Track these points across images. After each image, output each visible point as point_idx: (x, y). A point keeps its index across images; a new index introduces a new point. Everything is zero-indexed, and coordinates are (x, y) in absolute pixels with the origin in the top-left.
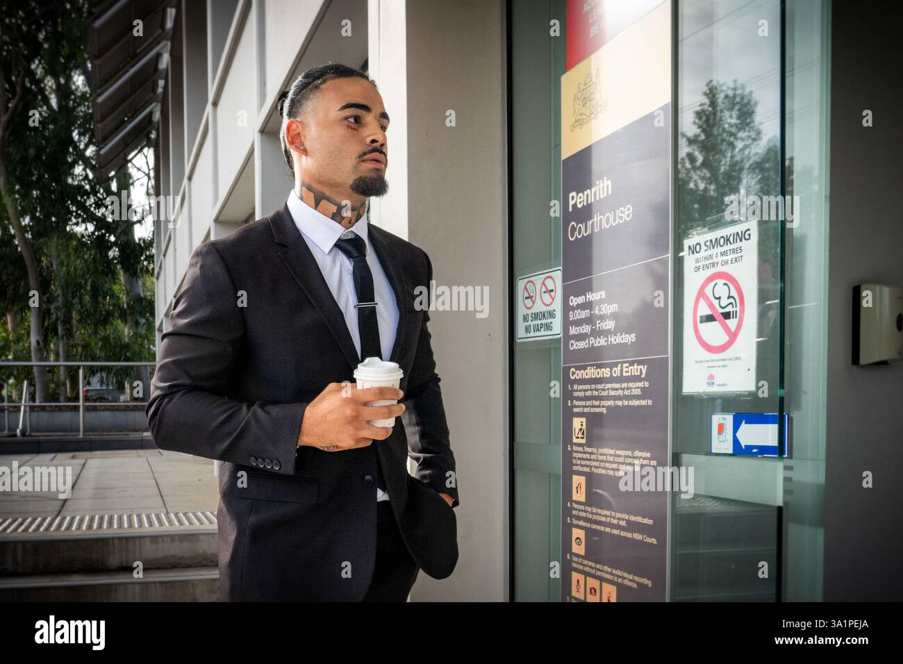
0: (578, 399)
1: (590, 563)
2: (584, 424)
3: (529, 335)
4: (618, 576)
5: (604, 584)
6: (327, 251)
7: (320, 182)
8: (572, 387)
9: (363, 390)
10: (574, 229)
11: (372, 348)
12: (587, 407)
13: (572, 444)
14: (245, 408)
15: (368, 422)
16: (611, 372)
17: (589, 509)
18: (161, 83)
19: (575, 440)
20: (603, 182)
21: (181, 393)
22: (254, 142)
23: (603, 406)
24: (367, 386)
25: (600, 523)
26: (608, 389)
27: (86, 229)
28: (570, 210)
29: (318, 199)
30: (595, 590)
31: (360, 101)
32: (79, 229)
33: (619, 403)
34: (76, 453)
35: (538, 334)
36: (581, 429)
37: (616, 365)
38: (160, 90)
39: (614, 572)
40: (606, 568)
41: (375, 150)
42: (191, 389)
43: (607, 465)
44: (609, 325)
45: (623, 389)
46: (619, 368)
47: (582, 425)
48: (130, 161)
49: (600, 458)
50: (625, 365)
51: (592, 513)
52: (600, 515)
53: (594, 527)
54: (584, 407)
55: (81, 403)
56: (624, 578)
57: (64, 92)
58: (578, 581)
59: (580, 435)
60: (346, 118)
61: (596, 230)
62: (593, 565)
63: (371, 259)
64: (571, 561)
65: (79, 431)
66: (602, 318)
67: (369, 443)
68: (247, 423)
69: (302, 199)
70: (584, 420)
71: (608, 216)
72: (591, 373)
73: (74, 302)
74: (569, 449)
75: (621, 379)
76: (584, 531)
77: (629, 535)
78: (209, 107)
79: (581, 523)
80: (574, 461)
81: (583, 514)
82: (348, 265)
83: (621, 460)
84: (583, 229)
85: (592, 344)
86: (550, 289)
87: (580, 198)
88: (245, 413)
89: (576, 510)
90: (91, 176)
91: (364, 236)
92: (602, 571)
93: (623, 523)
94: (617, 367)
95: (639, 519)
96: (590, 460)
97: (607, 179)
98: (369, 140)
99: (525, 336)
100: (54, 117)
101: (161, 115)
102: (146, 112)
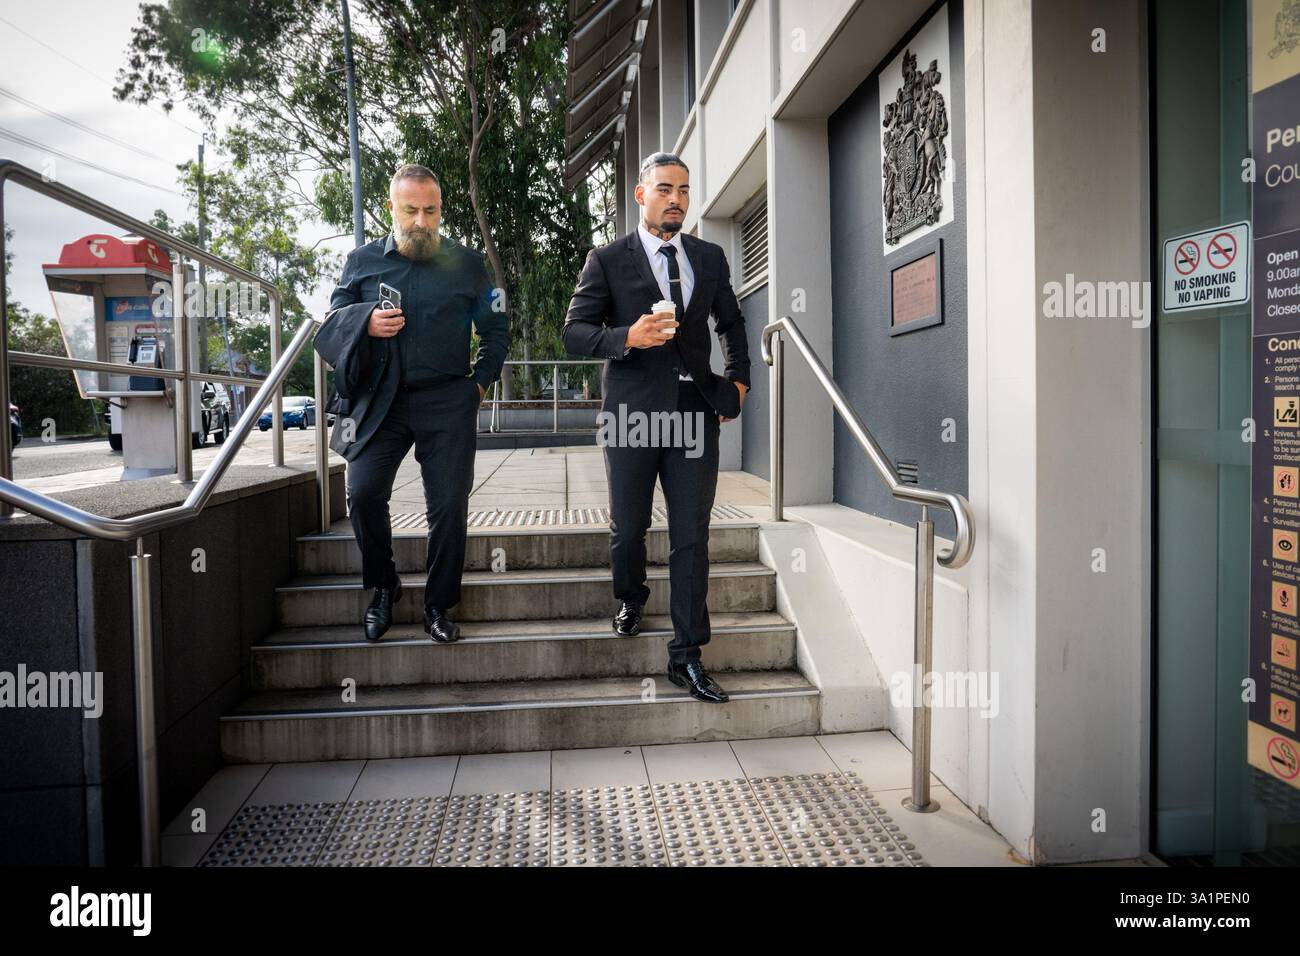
0: (1284, 374)
2: (1296, 404)
3: (1185, 304)
6: (654, 253)
8: (1272, 360)
9: (655, 316)
10: (1275, 173)
13: (1273, 429)
15: (659, 331)
18: (627, 95)
19: (1277, 424)
22: (765, 130)
24: (657, 313)
28: (1270, 150)
31: (667, 181)
32: (542, 239)
34: (553, 448)
35: (1201, 302)
36: (1290, 411)
38: (625, 101)
41: (673, 208)
47: (1293, 406)
48: (590, 174)
54: (1295, 383)
55: (555, 400)
57: (526, 108)
58: (1284, 592)
59: (1288, 418)
60: (660, 190)
63: (680, 256)
64: (1270, 568)
69: (643, 226)
70: (1295, 399)
73: (539, 306)
74: (1266, 435)
76: (1296, 534)
78: (697, 106)
79: (1291, 523)
80: (1277, 449)
81: (1295, 513)
82: (666, 260)
86: (1224, 247)
87: (1289, 136)
89: (1282, 507)
98: (670, 202)
99: (1180, 306)
100: (519, 134)
101: (627, 124)
102: (611, 124)
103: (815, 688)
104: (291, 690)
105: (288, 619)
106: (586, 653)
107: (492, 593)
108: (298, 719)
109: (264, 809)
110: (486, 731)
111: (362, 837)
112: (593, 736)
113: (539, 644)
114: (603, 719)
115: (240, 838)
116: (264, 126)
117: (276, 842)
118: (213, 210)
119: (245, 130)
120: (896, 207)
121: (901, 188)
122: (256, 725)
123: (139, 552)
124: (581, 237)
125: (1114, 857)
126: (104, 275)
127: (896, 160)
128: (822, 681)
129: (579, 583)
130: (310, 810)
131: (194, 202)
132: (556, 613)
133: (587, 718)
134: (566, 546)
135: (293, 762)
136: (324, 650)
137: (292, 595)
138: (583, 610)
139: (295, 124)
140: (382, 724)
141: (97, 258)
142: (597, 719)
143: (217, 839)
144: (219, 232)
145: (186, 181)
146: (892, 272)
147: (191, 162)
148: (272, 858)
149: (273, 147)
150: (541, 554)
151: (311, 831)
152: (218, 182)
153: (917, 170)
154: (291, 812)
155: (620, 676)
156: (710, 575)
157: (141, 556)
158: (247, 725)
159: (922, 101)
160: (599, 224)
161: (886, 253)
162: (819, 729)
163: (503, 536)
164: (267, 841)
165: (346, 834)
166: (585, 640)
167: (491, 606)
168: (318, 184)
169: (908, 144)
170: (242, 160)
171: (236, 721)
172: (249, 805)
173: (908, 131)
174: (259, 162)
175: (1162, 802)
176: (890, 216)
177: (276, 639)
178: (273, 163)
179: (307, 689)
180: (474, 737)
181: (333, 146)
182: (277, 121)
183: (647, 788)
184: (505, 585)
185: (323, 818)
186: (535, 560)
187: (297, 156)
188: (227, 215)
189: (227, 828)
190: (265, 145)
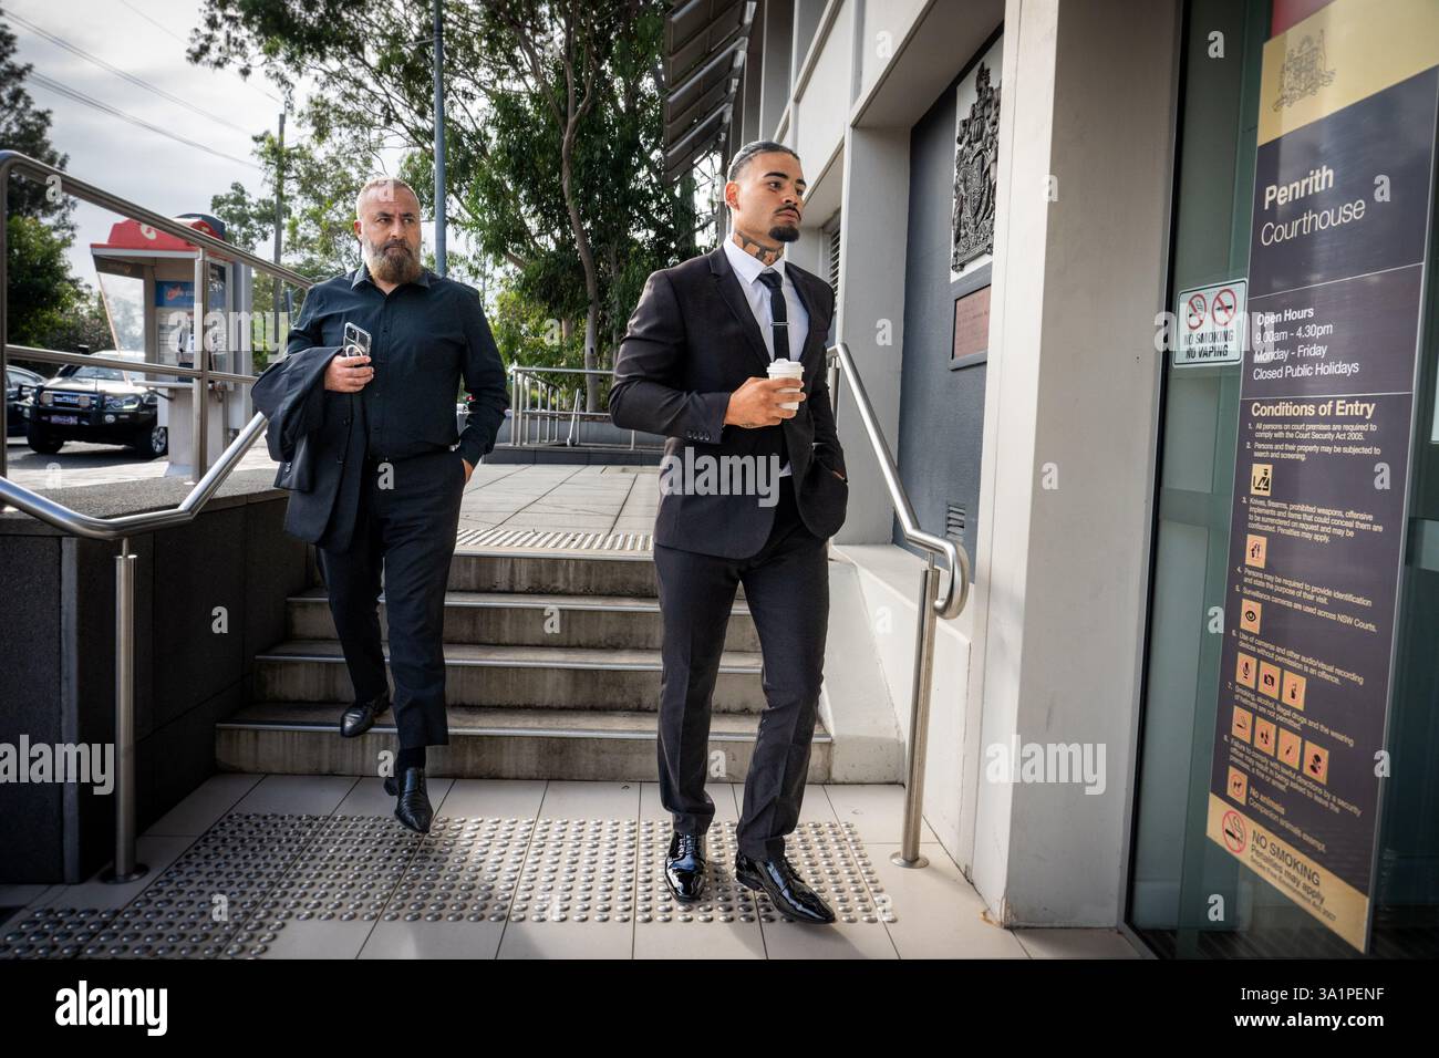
0: (1262, 440)
1: (1267, 645)
2: (1270, 472)
3: (1191, 360)
4: (1310, 666)
5: (1286, 672)
6: (751, 282)
7: (746, 230)
8: (1254, 426)
9: (774, 381)
10: (1270, 232)
11: (782, 351)
12: (1274, 451)
13: (1250, 496)
14: (685, 394)
15: (777, 404)
16: (1317, 410)
17: (1270, 578)
18: (736, 82)
19: (1254, 491)
20: (1321, 172)
21: (635, 384)
22: (843, 138)
23: (1301, 452)
24: (777, 377)
25: (1286, 597)
26: (1311, 431)
27: (647, 235)
28: (1266, 207)
29: (745, 242)
30: (1273, 679)
31: (780, 171)
32: (639, 236)
33: (1328, 449)
34: (626, 467)
35: (1205, 359)
36: (1264, 479)
37: (1326, 401)
38: (733, 90)
39: (1303, 659)
40: (1291, 653)
41: (789, 208)
42: (643, 379)
43: (1302, 525)
44: (1319, 351)
45: (1335, 432)
46: (1330, 405)
47: (1266, 474)
48: (696, 165)
49: (1292, 515)
50: (1339, 402)
51: (1274, 583)
52: (1287, 587)
53: (1276, 600)
54: (1270, 451)
56: (1318, 669)
57: (633, 93)
58: (1247, 664)
59: (1262, 486)
60: (769, 183)
61: (1305, 232)
62: (1272, 647)
63: (787, 289)
64: (1238, 639)
65: (630, 444)
66: (1308, 342)
67: (778, 423)
68: (687, 404)
69: (734, 241)
70: (1269, 467)
71: (1326, 215)
72: (1284, 409)
74: (1245, 502)
75: (1332, 419)
76: (1260, 605)
77: (1332, 616)
78: (790, 104)
79: (1256, 594)
80: (1251, 517)
81: (1261, 584)
82: (768, 293)
83: (1325, 521)
84: (1284, 232)
85: (1289, 374)
86: (1226, 304)
87: (1283, 192)
88: (685, 398)
89: (1251, 577)
90: (655, 180)
91: (782, 272)
92: (1285, 656)
93: (1323, 601)
94: (1326, 404)
95: (1349, 597)
96: (1276, 517)
97: (1327, 169)
98: (784, 200)
99: (1186, 361)
100: (621, 119)
101: (733, 115)
102: (717, 113)
103: (828, 735)
104: (294, 702)
105: (298, 630)
106: (597, 682)
107: (508, 616)
108: (294, 731)
109: (248, 817)
110: (484, 756)
111: (339, 850)
112: (592, 768)
113: (548, 672)
114: (603, 752)
115: (218, 843)
116: (347, 96)
117: (253, 849)
118: (292, 187)
119: (327, 101)
120: (963, 232)
121: (968, 213)
122: (251, 735)
123: (124, 553)
124: (681, 236)
125: (1090, 925)
126: (155, 258)
127: (965, 181)
128: (836, 729)
129: (600, 611)
130: (292, 821)
131: (269, 177)
132: (574, 642)
133: (587, 749)
134: (593, 573)
135: (287, 774)
136: (328, 664)
137: (304, 606)
138: (602, 640)
139: (381, 97)
140: (378, 741)
141: (147, 239)
142: (598, 752)
143: (196, 842)
144: (299, 210)
145: (261, 154)
146: (956, 301)
147: (267, 133)
148: (245, 864)
149: (357, 121)
150: (567, 579)
151: (289, 841)
152: (295, 156)
153: (983, 194)
154: (274, 821)
155: (630, 710)
156: (733, 612)
157: (126, 556)
158: (243, 734)
159: (991, 120)
160: (702, 223)
161: (952, 281)
162: (829, 778)
163: (528, 558)
164: (244, 847)
165: (323, 846)
166: (597, 670)
167: (507, 629)
168: (403, 165)
169: (976, 164)
170: (322, 134)
171: (232, 730)
172: (233, 812)
173: (976, 151)
174: (340, 136)
175: (1140, 873)
176: (957, 240)
177: (281, 649)
178: (356, 137)
179: (309, 702)
180: (470, 761)
181: (420, 123)
182: (362, 91)
183: (635, 823)
184: (523, 609)
185: (304, 829)
186: (561, 585)
187: (383, 131)
188: (309, 192)
189: (207, 833)
190: (349, 117)
